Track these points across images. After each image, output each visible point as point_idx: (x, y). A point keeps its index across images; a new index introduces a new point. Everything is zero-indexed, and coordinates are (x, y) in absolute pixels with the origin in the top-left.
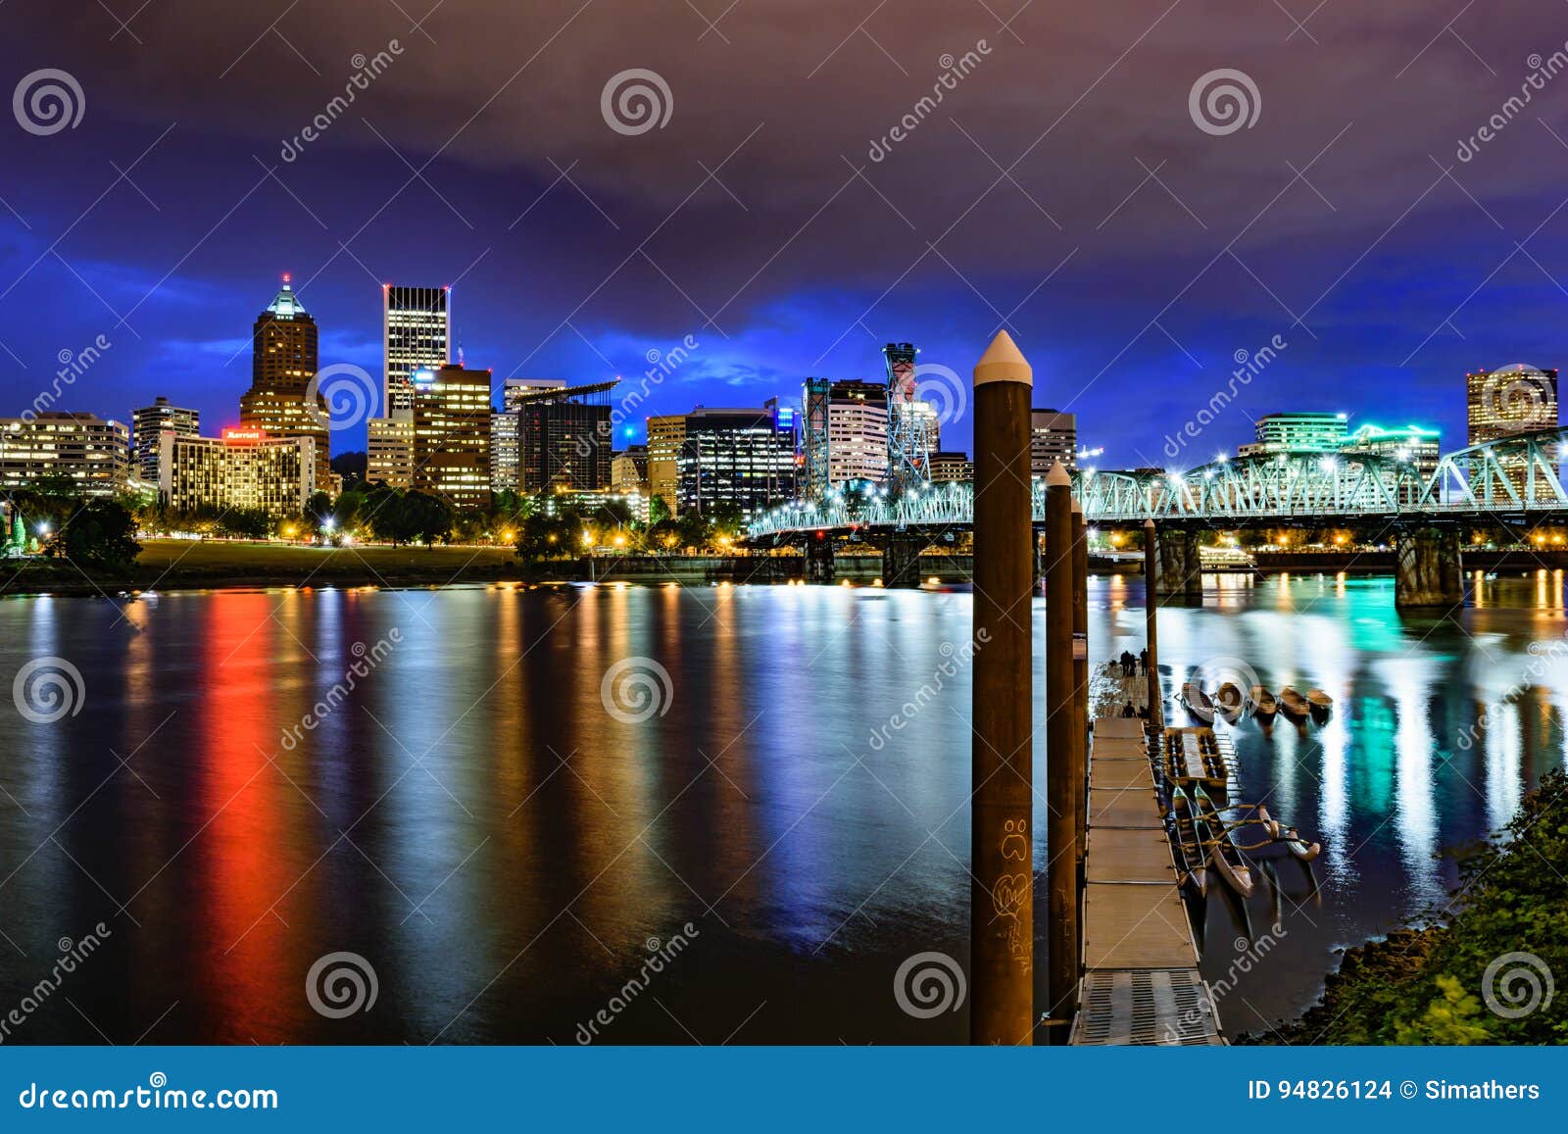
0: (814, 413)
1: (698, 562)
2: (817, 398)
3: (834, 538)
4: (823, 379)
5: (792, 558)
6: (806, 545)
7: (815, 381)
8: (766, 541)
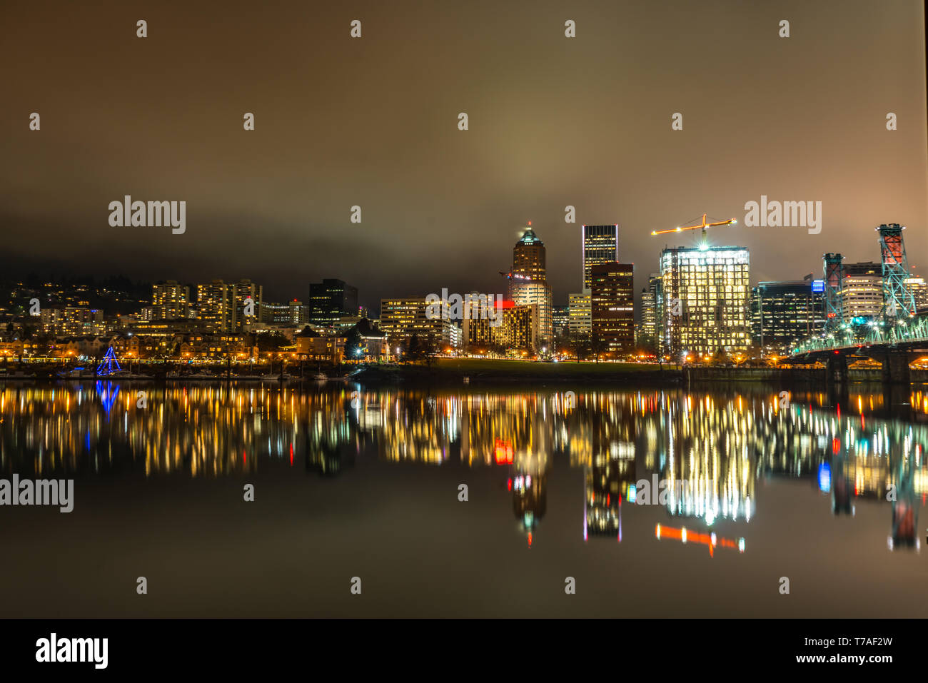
0: (832, 276)
1: (757, 372)
2: (833, 267)
3: (848, 356)
4: (837, 255)
5: (820, 369)
6: (828, 360)
7: (831, 255)
8: (800, 359)
